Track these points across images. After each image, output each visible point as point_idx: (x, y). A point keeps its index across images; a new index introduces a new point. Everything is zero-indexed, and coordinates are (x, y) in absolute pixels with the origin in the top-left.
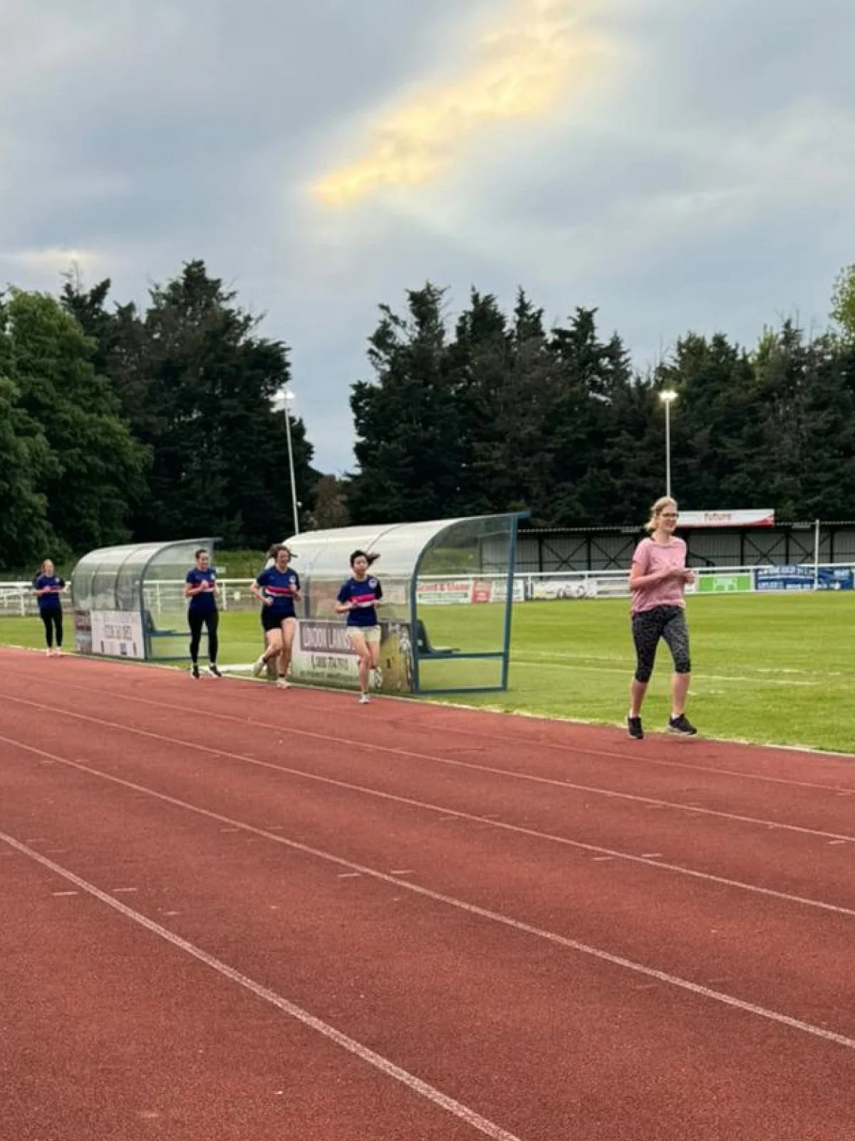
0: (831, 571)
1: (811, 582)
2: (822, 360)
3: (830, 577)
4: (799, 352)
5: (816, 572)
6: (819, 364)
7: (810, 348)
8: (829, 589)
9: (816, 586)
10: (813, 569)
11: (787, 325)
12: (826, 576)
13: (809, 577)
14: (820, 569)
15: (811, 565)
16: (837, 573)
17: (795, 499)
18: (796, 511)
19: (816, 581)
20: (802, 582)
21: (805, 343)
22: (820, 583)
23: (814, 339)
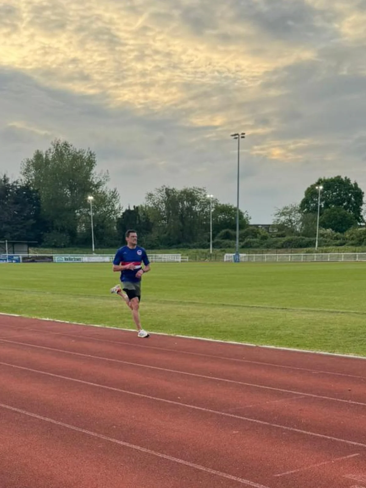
0: (12, 257)
1: (6, 260)
2: (17, 188)
3: (12, 258)
4: (8, 185)
5: (7, 257)
6: (15, 189)
7: (12, 184)
8: (12, 262)
9: (8, 261)
10: (6, 256)
11: (5, 176)
12: (11, 258)
13: (5, 258)
14: (9, 256)
15: (5, 255)
16: (15, 258)
17: (11, 233)
18: (11, 237)
19: (8, 259)
20: (3, 260)
21: (10, 182)
22: (9, 260)
23: (13, 181)
